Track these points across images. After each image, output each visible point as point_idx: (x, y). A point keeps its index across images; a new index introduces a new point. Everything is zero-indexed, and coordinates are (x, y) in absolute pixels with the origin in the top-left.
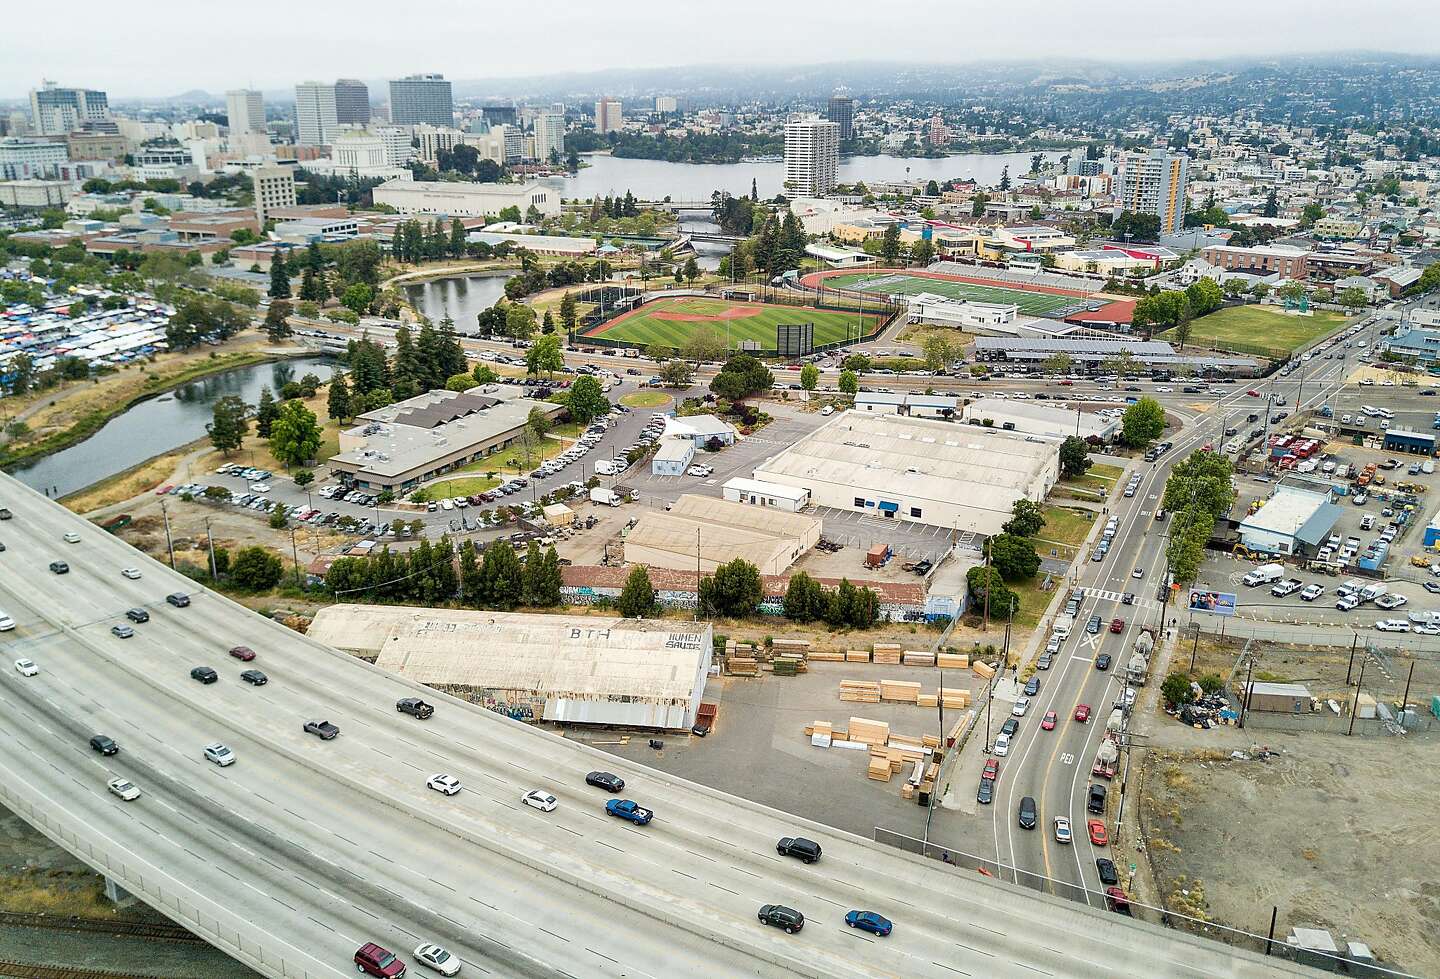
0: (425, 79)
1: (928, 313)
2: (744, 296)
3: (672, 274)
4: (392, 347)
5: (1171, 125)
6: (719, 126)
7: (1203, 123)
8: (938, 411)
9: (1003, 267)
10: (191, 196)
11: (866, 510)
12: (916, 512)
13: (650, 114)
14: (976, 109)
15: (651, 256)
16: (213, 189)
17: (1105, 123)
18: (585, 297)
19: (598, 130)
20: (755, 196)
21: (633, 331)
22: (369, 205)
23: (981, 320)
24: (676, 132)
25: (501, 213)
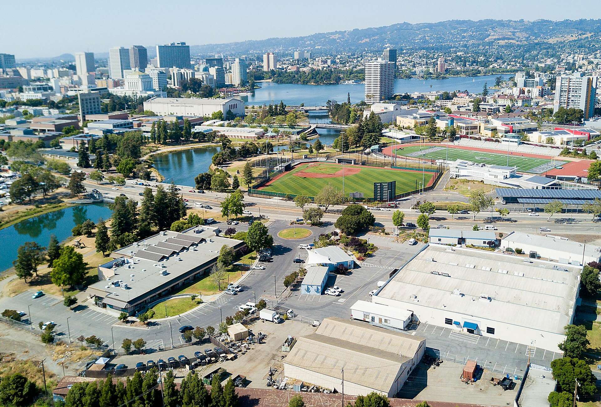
0: (176, 45)
1: (462, 172)
2: (349, 161)
3: (307, 148)
4: (140, 201)
5: (563, 59)
6: (327, 66)
7: (580, 58)
8: (484, 242)
9: (499, 141)
10: (47, 108)
11: (453, 327)
12: (491, 330)
13: (291, 60)
14: (459, 54)
15: (295, 137)
16: (60, 104)
17: (527, 59)
18: (258, 164)
19: (265, 69)
20: (349, 102)
21: (286, 185)
22: (142, 111)
23: (496, 177)
24: (305, 69)
25: (213, 115)
